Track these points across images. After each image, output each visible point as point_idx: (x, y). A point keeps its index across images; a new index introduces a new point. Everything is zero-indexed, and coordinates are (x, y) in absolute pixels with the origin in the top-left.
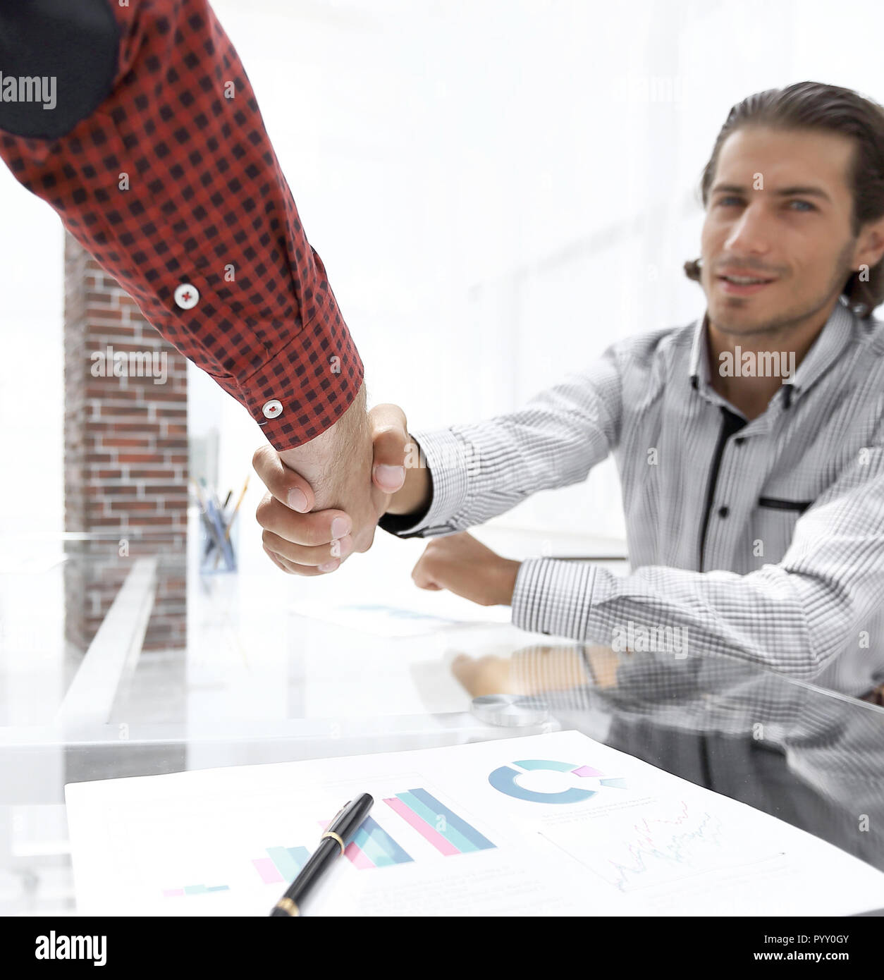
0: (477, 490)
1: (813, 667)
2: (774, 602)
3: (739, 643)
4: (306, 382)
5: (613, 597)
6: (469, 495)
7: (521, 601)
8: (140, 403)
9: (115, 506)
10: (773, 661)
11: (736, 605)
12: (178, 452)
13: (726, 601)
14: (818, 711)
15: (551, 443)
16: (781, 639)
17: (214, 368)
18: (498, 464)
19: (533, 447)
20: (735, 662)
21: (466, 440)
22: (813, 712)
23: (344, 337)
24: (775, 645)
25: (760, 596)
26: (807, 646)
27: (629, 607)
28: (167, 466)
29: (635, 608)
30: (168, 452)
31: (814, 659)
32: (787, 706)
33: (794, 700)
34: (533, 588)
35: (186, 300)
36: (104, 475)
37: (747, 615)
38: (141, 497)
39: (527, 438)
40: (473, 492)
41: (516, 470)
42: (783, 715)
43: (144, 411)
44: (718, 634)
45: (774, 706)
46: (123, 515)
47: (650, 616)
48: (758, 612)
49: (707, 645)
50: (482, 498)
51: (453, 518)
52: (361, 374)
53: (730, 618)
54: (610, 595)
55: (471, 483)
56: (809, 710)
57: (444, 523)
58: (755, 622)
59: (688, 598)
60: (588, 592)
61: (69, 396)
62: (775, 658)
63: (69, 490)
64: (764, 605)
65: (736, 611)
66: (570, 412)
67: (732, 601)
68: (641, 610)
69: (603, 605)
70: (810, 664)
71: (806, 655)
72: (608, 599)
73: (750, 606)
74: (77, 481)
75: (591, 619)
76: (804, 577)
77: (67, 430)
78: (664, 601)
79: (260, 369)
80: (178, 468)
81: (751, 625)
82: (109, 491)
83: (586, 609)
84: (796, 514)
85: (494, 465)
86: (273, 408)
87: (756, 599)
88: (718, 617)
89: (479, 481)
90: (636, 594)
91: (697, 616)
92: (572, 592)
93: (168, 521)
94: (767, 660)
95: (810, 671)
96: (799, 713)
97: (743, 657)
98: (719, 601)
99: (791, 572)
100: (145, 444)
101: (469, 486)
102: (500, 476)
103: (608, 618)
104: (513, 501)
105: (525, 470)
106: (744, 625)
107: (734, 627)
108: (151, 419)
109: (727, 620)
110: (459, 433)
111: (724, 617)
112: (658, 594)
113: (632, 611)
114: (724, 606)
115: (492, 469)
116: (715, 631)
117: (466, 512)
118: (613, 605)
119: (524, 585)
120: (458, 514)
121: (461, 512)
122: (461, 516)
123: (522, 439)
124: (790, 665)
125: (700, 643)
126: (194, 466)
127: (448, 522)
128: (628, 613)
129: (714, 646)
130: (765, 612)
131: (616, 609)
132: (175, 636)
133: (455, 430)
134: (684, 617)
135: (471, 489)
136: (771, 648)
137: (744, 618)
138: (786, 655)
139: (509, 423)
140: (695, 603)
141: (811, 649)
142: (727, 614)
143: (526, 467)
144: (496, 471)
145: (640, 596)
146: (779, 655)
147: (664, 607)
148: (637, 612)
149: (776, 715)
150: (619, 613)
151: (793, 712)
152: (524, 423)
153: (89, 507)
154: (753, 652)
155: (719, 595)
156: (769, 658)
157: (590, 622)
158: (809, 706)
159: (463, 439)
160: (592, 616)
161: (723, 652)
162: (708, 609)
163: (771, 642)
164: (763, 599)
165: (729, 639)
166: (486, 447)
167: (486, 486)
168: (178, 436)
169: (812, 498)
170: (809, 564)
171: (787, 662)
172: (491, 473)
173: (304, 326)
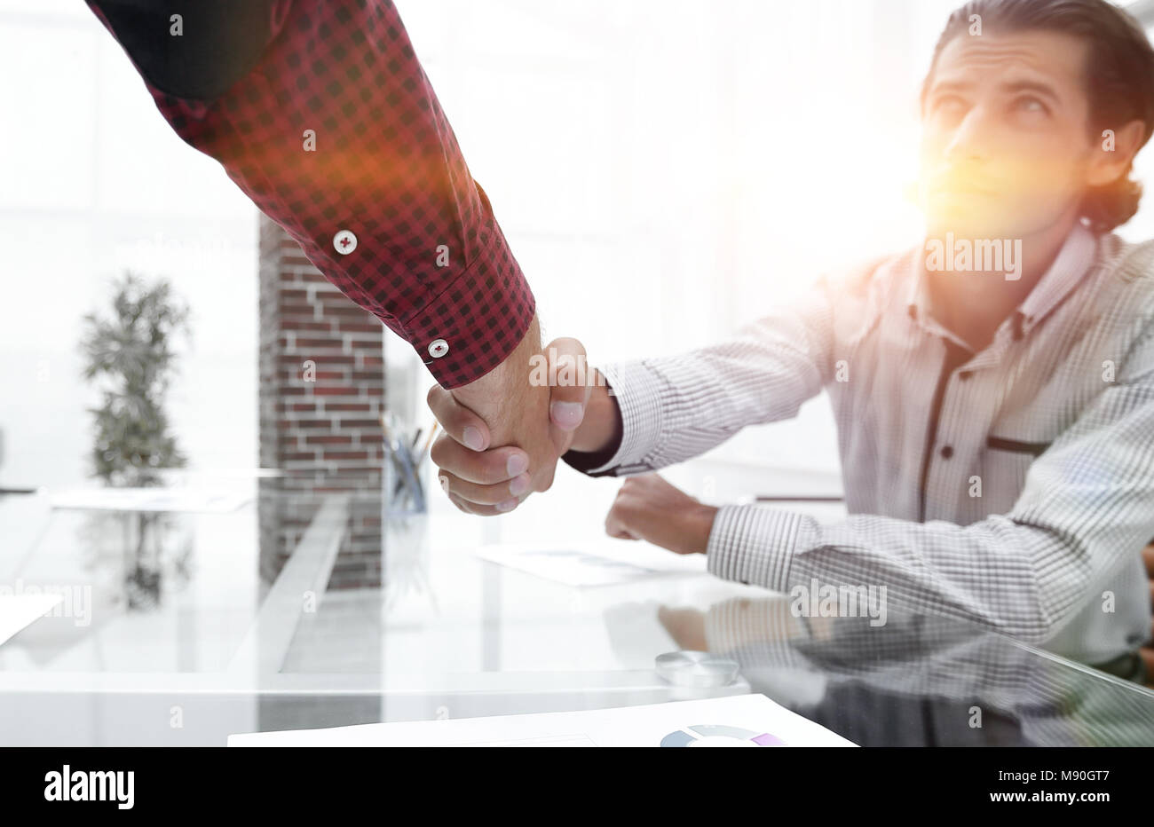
0: (673, 427)
1: (1044, 629)
2: (998, 557)
3: (957, 600)
4: (472, 321)
5: (817, 546)
6: (664, 431)
7: (718, 548)
8: (335, 334)
9: (310, 440)
10: (998, 621)
11: (955, 558)
12: (374, 384)
13: (944, 554)
14: (1051, 677)
15: (757, 376)
16: (1007, 597)
17: (378, 309)
18: (697, 399)
19: (738, 380)
20: (955, 621)
21: (661, 374)
22: (1044, 677)
23: (513, 274)
24: (999, 604)
25: (982, 550)
26: (1037, 606)
27: (835, 557)
28: (362, 399)
29: (842, 559)
30: (364, 385)
31: (1044, 620)
32: (1014, 670)
33: (1022, 663)
34: (730, 534)
35: (345, 246)
36: (299, 408)
37: (968, 570)
38: (337, 431)
39: (732, 370)
40: (669, 428)
41: (719, 405)
42: (1010, 680)
43: (338, 343)
44: (934, 590)
45: (1000, 670)
46: (318, 449)
47: (858, 567)
48: (980, 567)
49: (922, 601)
50: (679, 435)
51: (648, 456)
52: (532, 310)
53: (948, 572)
54: (814, 544)
55: (667, 418)
56: (1040, 675)
57: (638, 461)
58: (976, 577)
59: (900, 550)
60: (791, 540)
61: (264, 329)
62: (1001, 618)
63: (263, 423)
64: (987, 560)
65: (955, 565)
66: (777, 345)
67: (951, 554)
68: (849, 561)
69: (807, 555)
70: (1040, 626)
71: (1035, 616)
72: (811, 548)
73: (971, 560)
74: (272, 415)
75: (794, 570)
76: (1034, 529)
77: (261, 363)
78: (873, 552)
79: (423, 310)
80: (374, 401)
81: (972, 581)
82: (304, 424)
83: (788, 558)
84: (1030, 457)
85: (693, 400)
86: (439, 347)
87: (978, 553)
88: (935, 571)
89: (676, 417)
90: (843, 544)
91: (909, 569)
92: (773, 540)
93: (363, 455)
94: (990, 620)
95: (1041, 633)
96: (1029, 679)
97: (963, 616)
98: (936, 553)
99: (1019, 523)
100: (340, 376)
101: (665, 422)
102: (699, 412)
103: (812, 569)
104: (716, 438)
105: (729, 404)
106: (964, 580)
107: (953, 583)
108: (347, 350)
109: (944, 575)
110: (653, 367)
111: (942, 572)
112: (866, 545)
113: (839, 562)
114: (941, 559)
115: (690, 404)
116: (930, 586)
117: (662, 449)
118: (819, 555)
119: (721, 530)
120: (652, 451)
121: (656, 450)
122: (657, 453)
123: (726, 372)
124: (1017, 626)
125: (914, 599)
126: (391, 397)
127: (642, 460)
128: (835, 564)
129: (930, 603)
130: (988, 567)
131: (821, 560)
132: (370, 575)
133: (648, 364)
134: (895, 570)
135: (667, 425)
136: (995, 607)
137: (964, 573)
138: (1012, 615)
139: (708, 356)
140: (908, 556)
141: (1042, 610)
142: (944, 568)
143: (730, 401)
144: (694, 406)
145: (847, 547)
146: (1004, 614)
147: (873, 559)
148: (845, 563)
149: (1003, 679)
150: (824, 564)
151: (1021, 677)
152: (728, 355)
153: (284, 441)
154: (974, 610)
155: (936, 547)
156: (993, 618)
157: (792, 572)
158: (1040, 672)
159: (657, 373)
160: (795, 566)
161: (941, 610)
162: (923, 563)
163: (994, 600)
164: (986, 553)
165: (947, 595)
166: (683, 381)
167: (684, 422)
168: (373, 368)
169: (1048, 439)
170: (1040, 515)
171: (1013, 622)
172: (688, 408)
173: (468, 266)
